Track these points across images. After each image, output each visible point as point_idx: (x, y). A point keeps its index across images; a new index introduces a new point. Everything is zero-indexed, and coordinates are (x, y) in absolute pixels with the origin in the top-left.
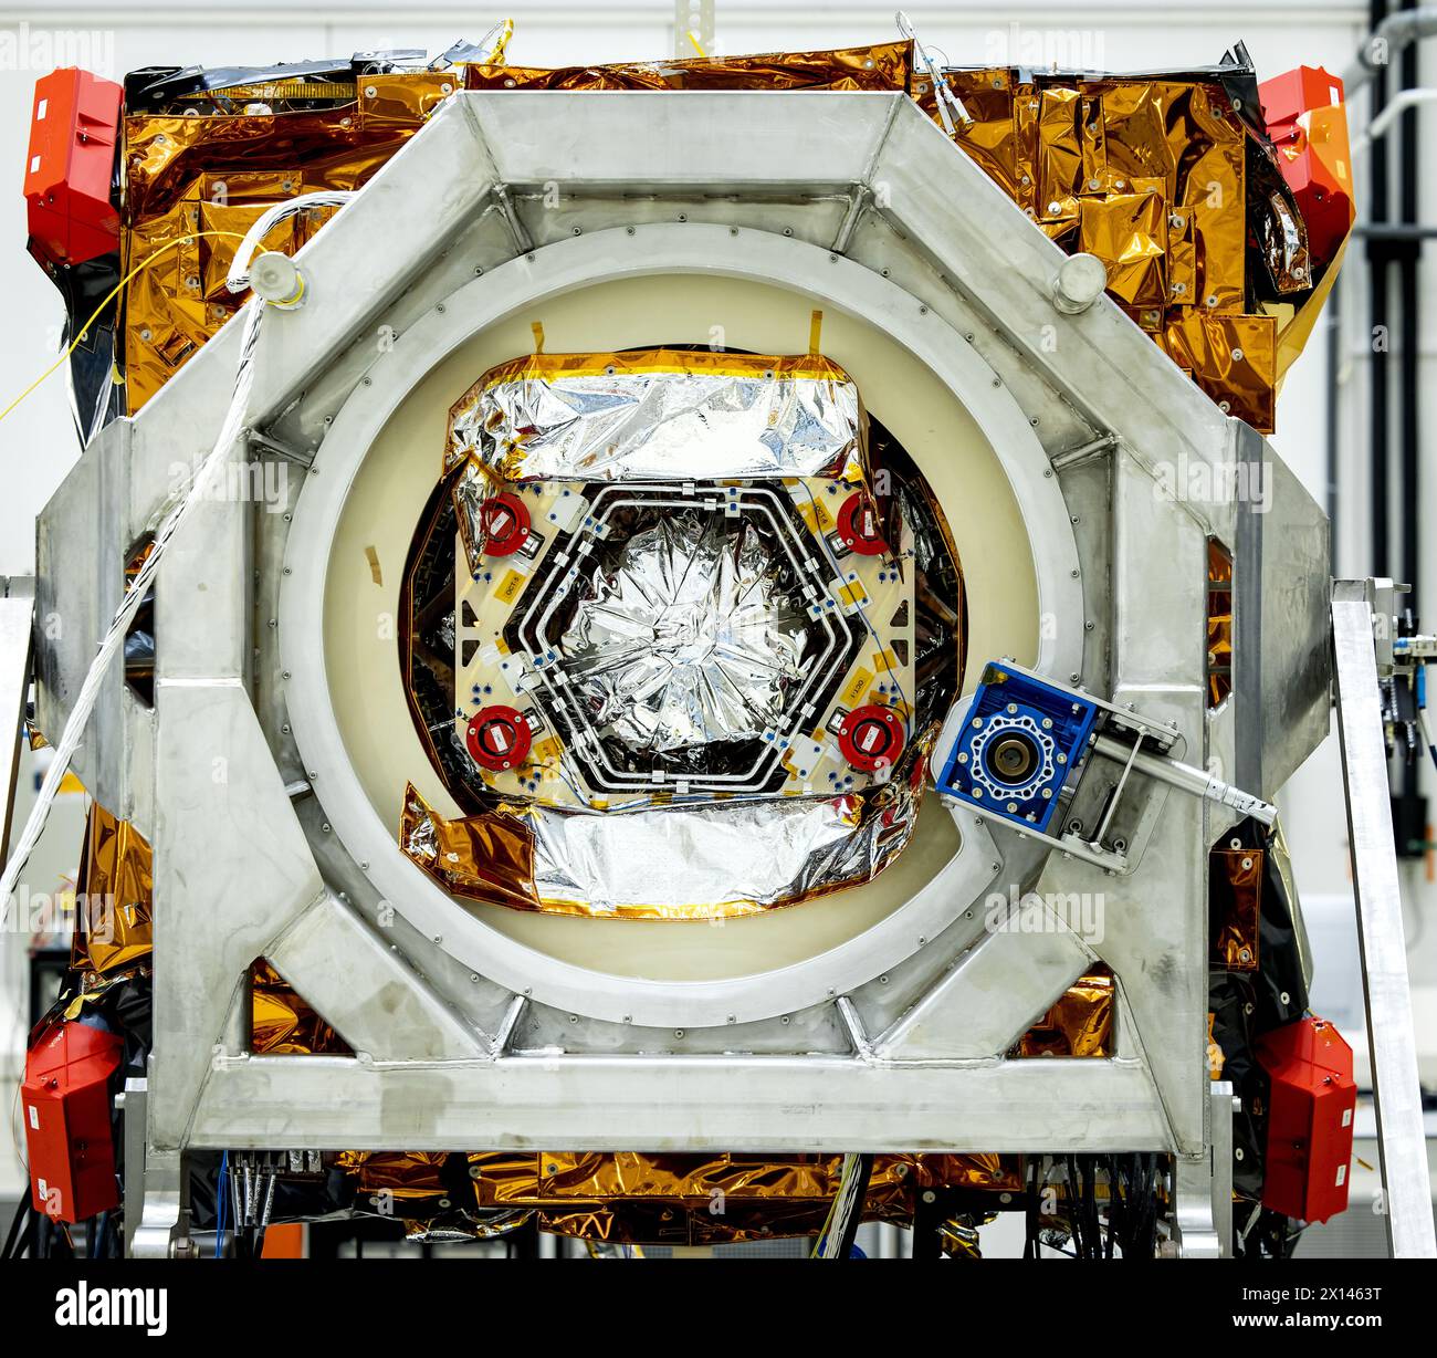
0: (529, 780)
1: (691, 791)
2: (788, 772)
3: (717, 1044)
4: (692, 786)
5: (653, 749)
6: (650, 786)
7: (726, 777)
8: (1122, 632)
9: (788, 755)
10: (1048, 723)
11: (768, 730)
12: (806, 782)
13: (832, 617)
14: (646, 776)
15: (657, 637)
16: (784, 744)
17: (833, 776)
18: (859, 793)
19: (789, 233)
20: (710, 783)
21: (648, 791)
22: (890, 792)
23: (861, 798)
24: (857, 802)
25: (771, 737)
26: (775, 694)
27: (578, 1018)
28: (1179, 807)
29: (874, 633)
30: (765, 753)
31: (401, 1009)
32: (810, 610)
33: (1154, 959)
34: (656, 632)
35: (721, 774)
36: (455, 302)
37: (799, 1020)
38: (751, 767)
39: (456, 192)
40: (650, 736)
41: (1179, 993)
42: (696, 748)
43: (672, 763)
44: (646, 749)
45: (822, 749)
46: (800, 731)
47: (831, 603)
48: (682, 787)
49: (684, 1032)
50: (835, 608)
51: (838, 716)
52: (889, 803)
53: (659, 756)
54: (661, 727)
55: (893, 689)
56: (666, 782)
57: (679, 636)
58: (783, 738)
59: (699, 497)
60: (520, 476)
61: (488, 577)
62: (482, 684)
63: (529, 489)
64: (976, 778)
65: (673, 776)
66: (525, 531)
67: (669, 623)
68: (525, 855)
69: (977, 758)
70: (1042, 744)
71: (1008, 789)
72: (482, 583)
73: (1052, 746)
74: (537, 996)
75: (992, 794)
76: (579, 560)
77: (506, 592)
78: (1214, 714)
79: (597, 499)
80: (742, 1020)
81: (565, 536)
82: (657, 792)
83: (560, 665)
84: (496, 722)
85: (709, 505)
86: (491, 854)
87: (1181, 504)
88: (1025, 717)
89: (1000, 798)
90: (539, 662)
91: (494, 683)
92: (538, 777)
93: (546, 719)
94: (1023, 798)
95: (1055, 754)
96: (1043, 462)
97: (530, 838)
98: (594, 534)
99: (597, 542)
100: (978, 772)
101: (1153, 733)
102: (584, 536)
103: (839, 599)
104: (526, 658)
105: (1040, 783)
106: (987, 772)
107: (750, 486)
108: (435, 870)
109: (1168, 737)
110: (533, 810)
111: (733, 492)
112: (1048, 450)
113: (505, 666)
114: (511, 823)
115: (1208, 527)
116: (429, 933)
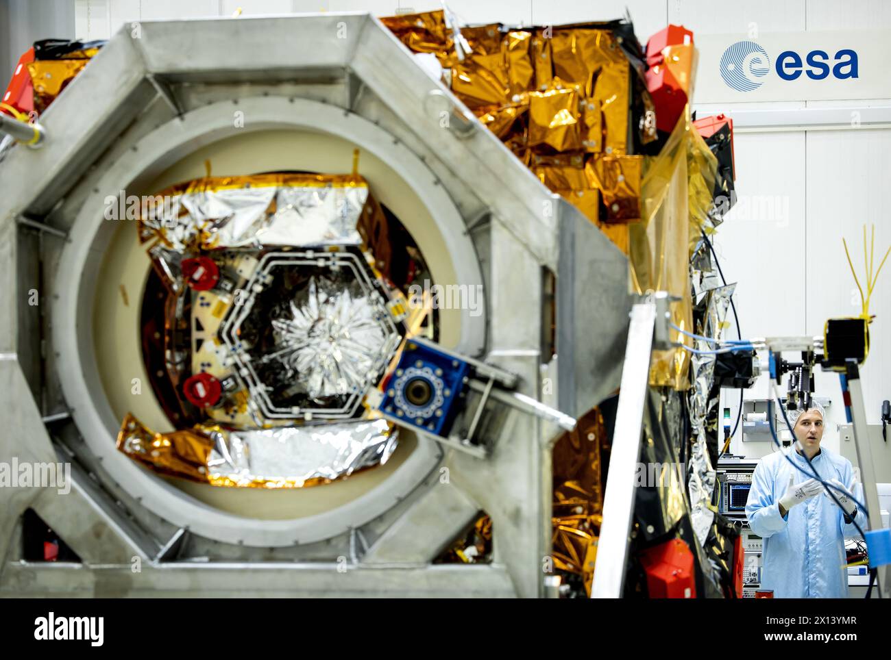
0: (232, 413)
1: (314, 418)
2: (364, 408)
3: (291, 556)
6: (291, 416)
7: (332, 411)
9: (365, 399)
10: (439, 372)
13: (386, 323)
14: (288, 410)
16: (363, 392)
19: (324, 101)
21: (291, 419)
25: (355, 389)
27: (216, 542)
28: (524, 421)
29: (409, 332)
30: (352, 399)
31: (104, 537)
33: (510, 508)
36: (143, 144)
37: (334, 542)
38: (345, 405)
39: (124, 79)
41: (524, 526)
47: (386, 316)
48: (308, 415)
49: (272, 549)
50: (389, 318)
56: (300, 413)
59: (315, 259)
60: (210, 247)
61: (208, 304)
62: (206, 362)
63: (228, 256)
64: (398, 404)
65: (303, 410)
66: (215, 278)
67: (316, 329)
68: (206, 453)
69: (399, 393)
70: (435, 384)
71: (416, 411)
72: (205, 308)
73: (442, 386)
74: (193, 529)
75: (408, 414)
76: (254, 295)
77: (218, 312)
78: (544, 367)
79: (263, 261)
80: (302, 542)
81: (247, 282)
82: (297, 419)
83: (248, 351)
84: (198, 381)
85: (321, 263)
86: (182, 452)
87: (527, 246)
88: (426, 369)
89: (413, 416)
90: (234, 349)
91: (212, 361)
92: (236, 411)
93: (239, 381)
94: (426, 416)
95: (443, 390)
96: (462, 227)
97: (213, 444)
98: (261, 280)
99: (264, 285)
100: (399, 401)
101: (499, 378)
102: (257, 281)
103: (391, 313)
104: (227, 348)
105: (435, 407)
106: (406, 401)
107: (343, 252)
108: (143, 461)
109: (508, 380)
110: (217, 428)
111: (334, 256)
112: (466, 221)
113: (217, 352)
114: (201, 436)
115: (542, 259)
116: (135, 495)
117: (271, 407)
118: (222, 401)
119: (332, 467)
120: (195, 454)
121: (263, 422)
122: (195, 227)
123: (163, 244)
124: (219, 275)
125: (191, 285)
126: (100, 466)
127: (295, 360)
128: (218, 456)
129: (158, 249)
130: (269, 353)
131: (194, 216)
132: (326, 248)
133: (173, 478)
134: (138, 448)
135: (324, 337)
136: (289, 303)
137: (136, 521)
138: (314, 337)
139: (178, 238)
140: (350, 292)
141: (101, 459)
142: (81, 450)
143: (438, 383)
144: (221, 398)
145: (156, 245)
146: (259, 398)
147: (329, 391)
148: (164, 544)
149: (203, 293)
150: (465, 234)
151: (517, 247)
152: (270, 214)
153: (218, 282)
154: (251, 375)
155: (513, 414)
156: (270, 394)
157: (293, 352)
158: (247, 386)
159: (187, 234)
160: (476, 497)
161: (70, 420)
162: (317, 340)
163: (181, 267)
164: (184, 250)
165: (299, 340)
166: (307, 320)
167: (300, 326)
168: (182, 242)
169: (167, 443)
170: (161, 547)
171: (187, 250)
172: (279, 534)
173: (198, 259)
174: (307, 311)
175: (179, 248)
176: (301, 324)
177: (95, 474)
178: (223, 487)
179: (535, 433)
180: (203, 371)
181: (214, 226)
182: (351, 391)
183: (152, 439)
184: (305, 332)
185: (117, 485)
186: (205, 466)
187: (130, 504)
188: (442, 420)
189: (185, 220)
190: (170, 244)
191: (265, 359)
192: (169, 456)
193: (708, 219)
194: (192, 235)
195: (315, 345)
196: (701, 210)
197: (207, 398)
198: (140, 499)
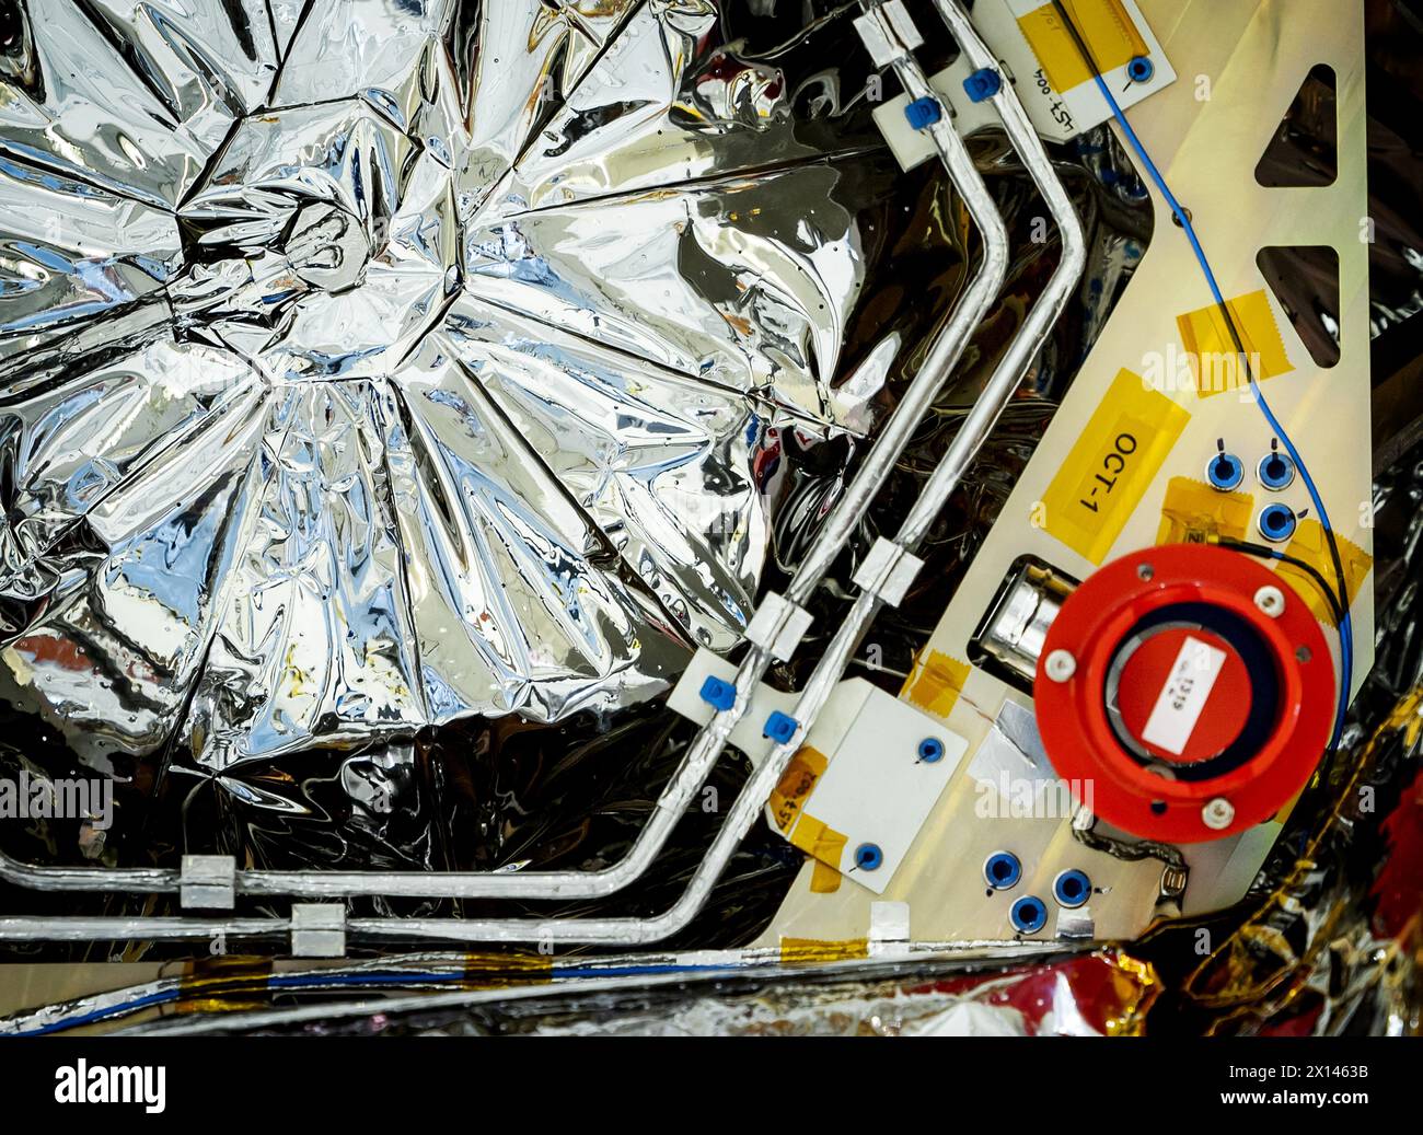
1: (359, 945)
2: (796, 857)
4: (366, 925)
5: (186, 756)
6: (169, 928)
7: (509, 882)
9: (800, 778)
11: (704, 666)
12: (885, 896)
13: (986, 144)
15: (197, 254)
16: (781, 728)
17: (1003, 870)
18: (1135, 949)
20: (444, 908)
21: (162, 950)
22: (1271, 937)
23: (1144, 972)
24: (1124, 989)
25: (719, 694)
26: (733, 502)
29: (1182, 218)
30: (696, 767)
32: (891, 119)
34: (190, 230)
35: (489, 865)
38: (630, 835)
40: (171, 699)
42: (379, 749)
43: (268, 818)
44: (154, 760)
45: (954, 746)
46: (851, 671)
47: (984, 84)
50: (1005, 106)
51: (1025, 599)
52: (1277, 994)
53: (212, 790)
54: (221, 660)
55: (1274, 470)
56: (247, 905)
57: (298, 249)
58: (774, 701)
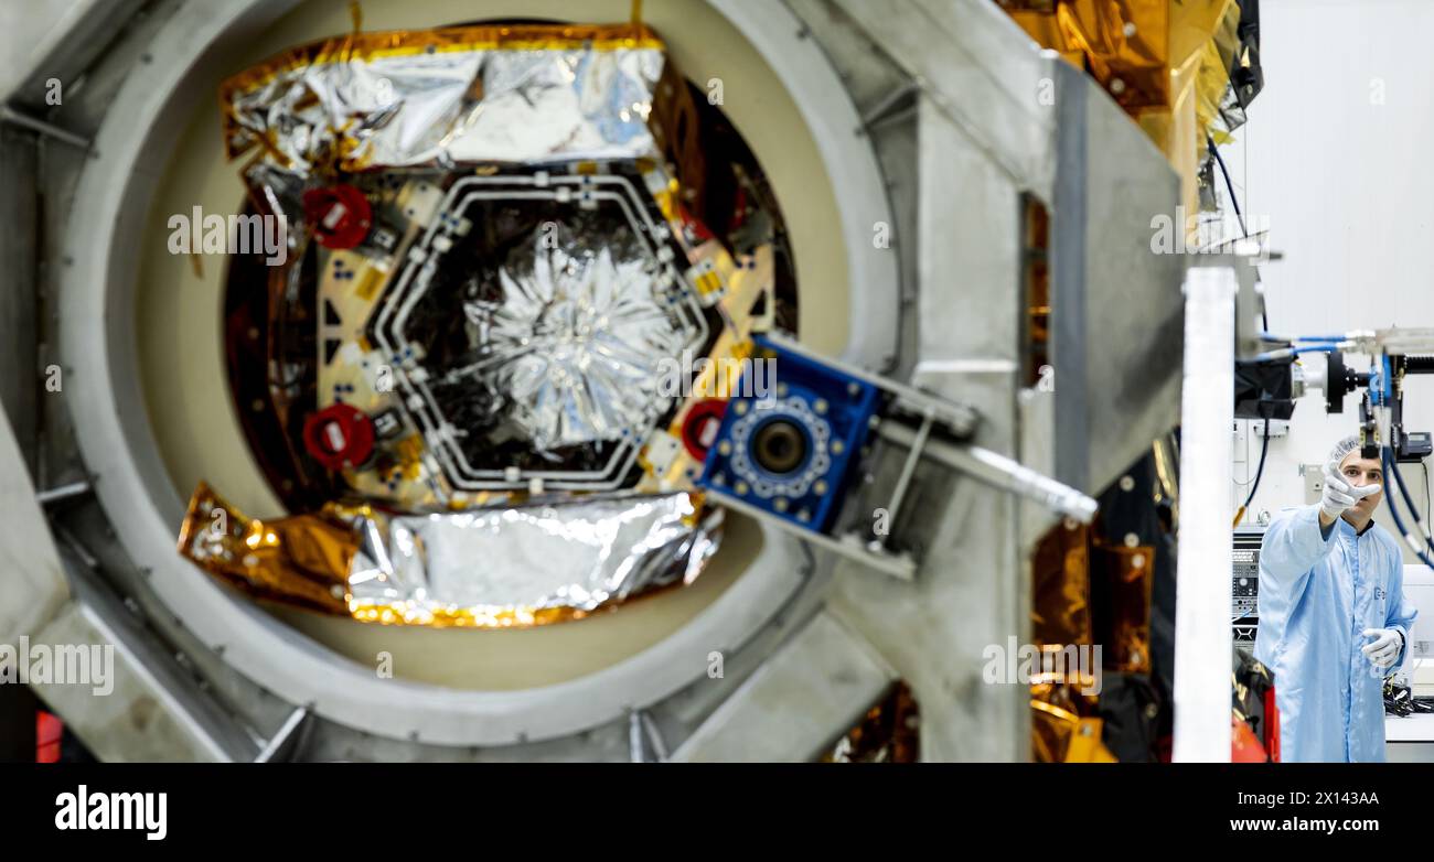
0: (391, 479)
1: (546, 489)
2: (643, 469)
4: (546, 485)
6: (505, 485)
8: (926, 303)
9: (643, 452)
10: (821, 406)
12: (663, 478)
14: (498, 474)
16: (639, 440)
17: (689, 474)
21: (503, 491)
27: (365, 735)
28: (986, 502)
29: (731, 325)
30: (619, 451)
31: (152, 728)
33: (959, 677)
37: (595, 737)
38: (606, 465)
41: (987, 717)
45: (679, 444)
47: (685, 294)
48: (536, 485)
49: (475, 750)
50: (691, 299)
56: (520, 480)
59: (553, 188)
60: (357, 166)
61: (349, 275)
62: (343, 383)
63: (388, 185)
64: (739, 471)
65: (527, 474)
66: (365, 224)
67: (548, 321)
68: (345, 557)
69: (740, 448)
70: (814, 431)
71: (775, 484)
72: (344, 282)
73: (826, 433)
74: (322, 710)
75: (758, 489)
76: (435, 255)
77: (367, 290)
78: (1027, 395)
79: (454, 192)
80: (533, 736)
81: (422, 231)
82: (515, 491)
83: (420, 363)
84: (328, 421)
85: (563, 196)
86: (301, 558)
87: (990, 153)
88: (795, 400)
89: (767, 494)
90: (397, 359)
91: (355, 382)
92: (399, 476)
93: (406, 418)
94: (794, 494)
95: (829, 442)
96: (852, 120)
97: (356, 540)
98: (450, 228)
99: (454, 237)
100: (741, 464)
101: (944, 418)
102: (440, 231)
103: (696, 289)
104: (384, 356)
105: (814, 476)
106: (753, 464)
107: (604, 174)
108: (230, 576)
109: (961, 422)
110: (365, 510)
111: (587, 181)
112: (861, 106)
113: (365, 364)
114: (335, 524)
115: (1022, 180)
116: (212, 642)
117: (466, 468)
118: (376, 457)
119: (588, 586)
120: (326, 562)
121: (449, 497)
122: (331, 127)
123: (270, 160)
124: (373, 220)
125: (319, 238)
126: (148, 588)
127: (508, 379)
128: (367, 562)
129: (261, 169)
130: (461, 365)
131: (327, 108)
132: (573, 167)
133: (283, 607)
134: (218, 550)
135: (563, 335)
136: (497, 271)
137: (213, 692)
138: (543, 335)
139: (297, 150)
140: (613, 252)
141: (148, 571)
142: (109, 552)
143: (819, 431)
144: (373, 452)
145: (257, 161)
146: (443, 451)
147: (573, 435)
148: (269, 739)
149: (338, 254)
150: (858, 133)
151: (969, 156)
152: (470, 100)
153: (371, 232)
154: (428, 409)
155: (964, 489)
156: (465, 444)
157: (502, 363)
158: (422, 428)
159: (315, 140)
160: (889, 654)
161: (90, 497)
162: (551, 340)
163: (302, 203)
164: (309, 172)
165: (515, 341)
166: (531, 302)
167: (518, 315)
168: (305, 155)
169: (272, 539)
170: (261, 743)
171: (314, 173)
172: (490, 721)
173: (333, 189)
174: (531, 285)
175: (298, 167)
176: (520, 310)
177: (136, 601)
178: (377, 623)
179: (1009, 526)
180: (338, 401)
181: (365, 126)
182: (614, 434)
183: (246, 531)
184: (527, 326)
185: (179, 623)
186: (344, 583)
187: (201, 660)
188: (826, 503)
189: (311, 115)
190: (284, 160)
191: (452, 377)
192: (275, 565)
193: (1219, 116)
194: (324, 144)
195: (545, 349)
196: (1208, 101)
197: (346, 453)
198: (221, 649)
